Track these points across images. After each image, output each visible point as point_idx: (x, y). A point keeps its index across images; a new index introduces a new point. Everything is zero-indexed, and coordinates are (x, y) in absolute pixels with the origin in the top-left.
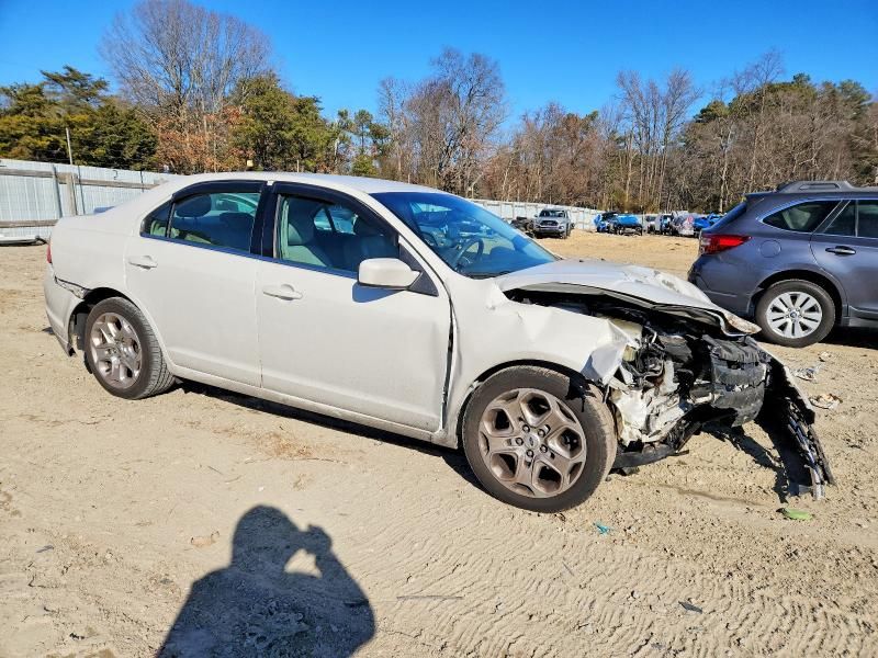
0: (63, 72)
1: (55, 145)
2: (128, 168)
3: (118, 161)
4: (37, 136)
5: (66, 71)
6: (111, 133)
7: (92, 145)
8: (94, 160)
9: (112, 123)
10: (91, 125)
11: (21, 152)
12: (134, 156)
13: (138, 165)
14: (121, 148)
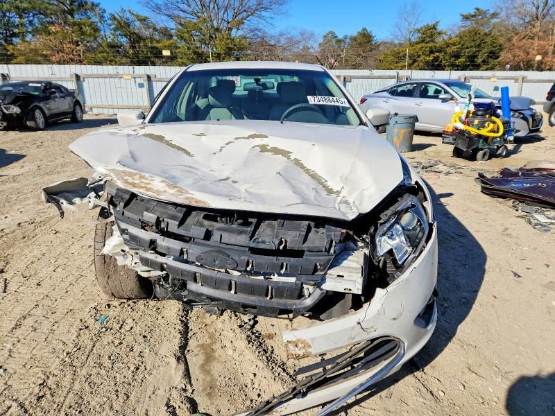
0: (472, 12)
1: (436, 59)
2: (478, 70)
3: (473, 66)
4: (427, 55)
5: (476, 10)
6: (471, 47)
7: (457, 56)
8: (458, 66)
9: (473, 41)
10: (459, 43)
11: (418, 66)
12: (483, 61)
13: (485, 67)
14: (476, 56)
